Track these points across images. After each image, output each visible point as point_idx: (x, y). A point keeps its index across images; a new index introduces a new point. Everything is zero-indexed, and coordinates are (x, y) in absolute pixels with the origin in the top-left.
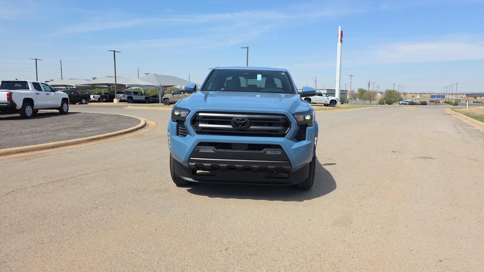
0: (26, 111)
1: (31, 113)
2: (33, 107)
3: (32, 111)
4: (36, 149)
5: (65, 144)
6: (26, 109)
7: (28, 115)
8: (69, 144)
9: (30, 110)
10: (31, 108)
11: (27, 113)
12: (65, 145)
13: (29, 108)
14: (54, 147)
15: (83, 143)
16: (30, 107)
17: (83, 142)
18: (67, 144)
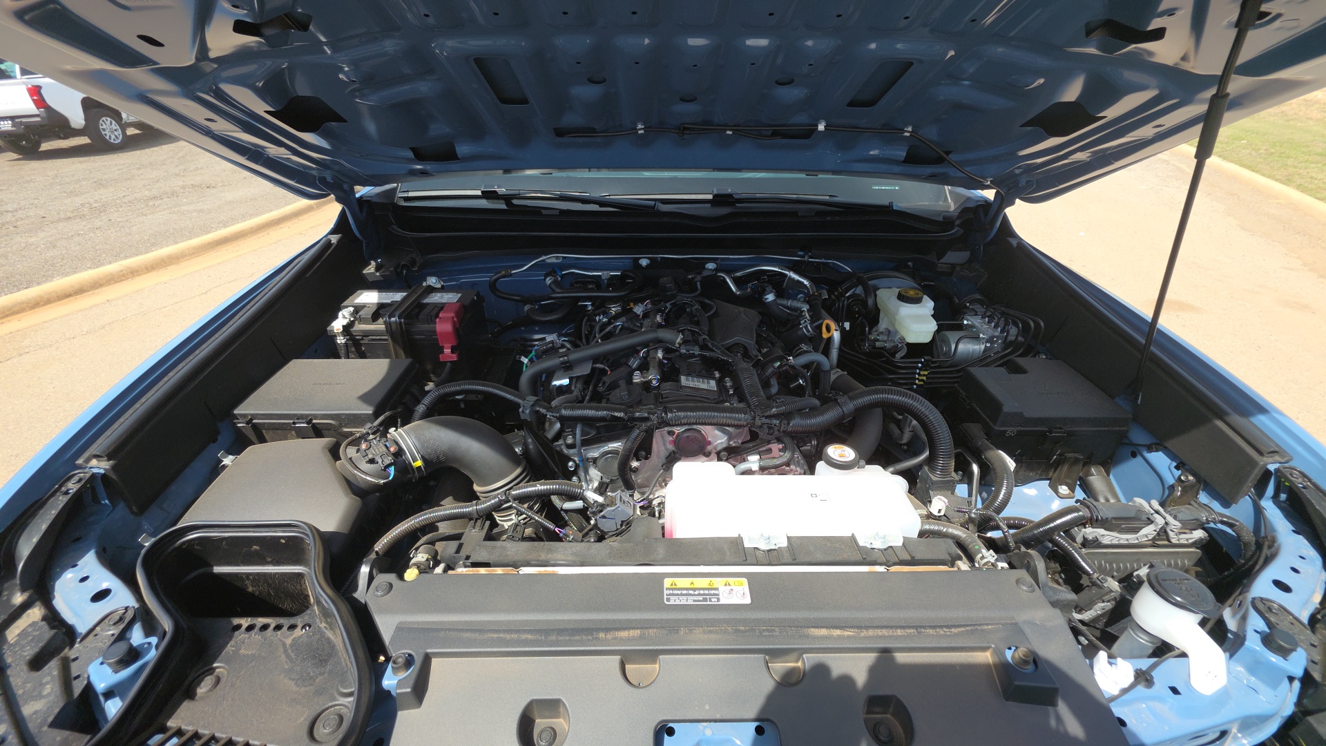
0: (103, 133)
1: (119, 135)
2: (121, 118)
3: (120, 130)
4: (15, 309)
5: (121, 273)
6: (101, 127)
7: (112, 141)
8: (137, 271)
9: (114, 128)
10: (114, 122)
11: (107, 138)
12: (123, 276)
13: (108, 123)
14: (85, 288)
15: (187, 258)
16: (109, 119)
17: (186, 256)
18: (132, 273)
